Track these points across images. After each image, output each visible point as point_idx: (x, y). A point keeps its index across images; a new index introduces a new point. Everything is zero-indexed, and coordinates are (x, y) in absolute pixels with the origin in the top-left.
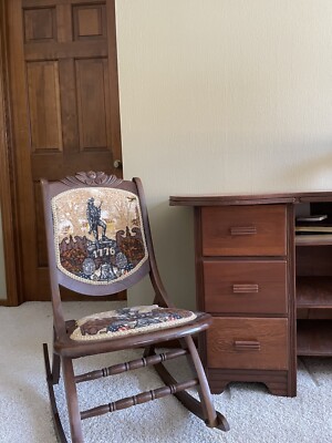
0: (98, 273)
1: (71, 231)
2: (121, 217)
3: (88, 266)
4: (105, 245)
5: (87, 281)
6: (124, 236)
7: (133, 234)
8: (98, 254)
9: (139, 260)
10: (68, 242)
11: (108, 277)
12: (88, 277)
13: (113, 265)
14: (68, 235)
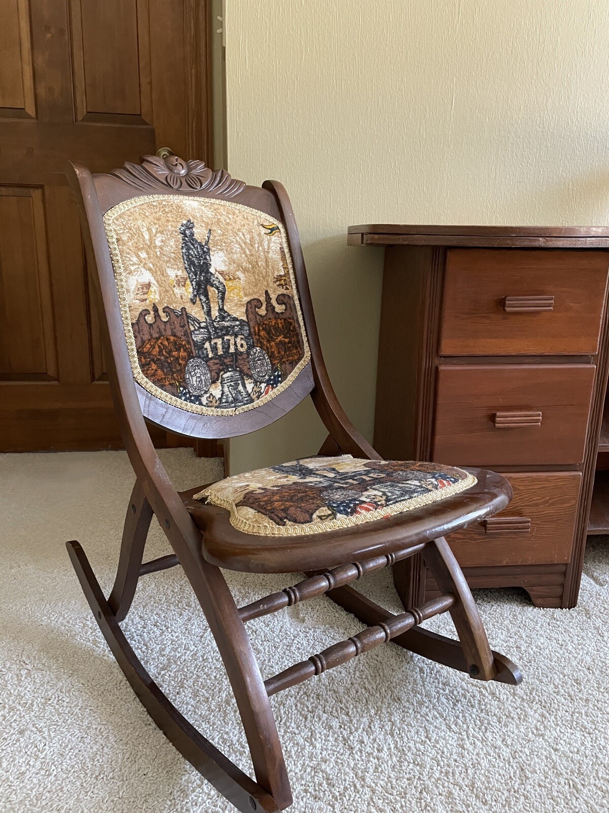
0: (216, 391)
1: (154, 296)
2: (252, 269)
3: (196, 376)
4: (227, 331)
5: (195, 407)
6: (262, 311)
7: (279, 308)
8: (214, 348)
9: (294, 363)
10: (150, 319)
11: (235, 400)
12: (198, 399)
13: (244, 375)
14: (148, 305)
